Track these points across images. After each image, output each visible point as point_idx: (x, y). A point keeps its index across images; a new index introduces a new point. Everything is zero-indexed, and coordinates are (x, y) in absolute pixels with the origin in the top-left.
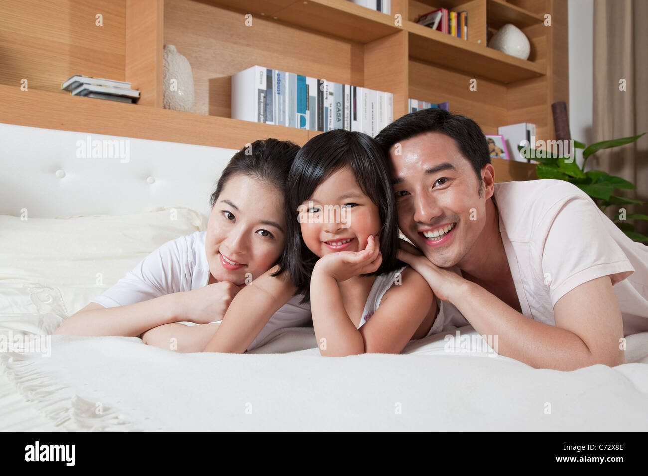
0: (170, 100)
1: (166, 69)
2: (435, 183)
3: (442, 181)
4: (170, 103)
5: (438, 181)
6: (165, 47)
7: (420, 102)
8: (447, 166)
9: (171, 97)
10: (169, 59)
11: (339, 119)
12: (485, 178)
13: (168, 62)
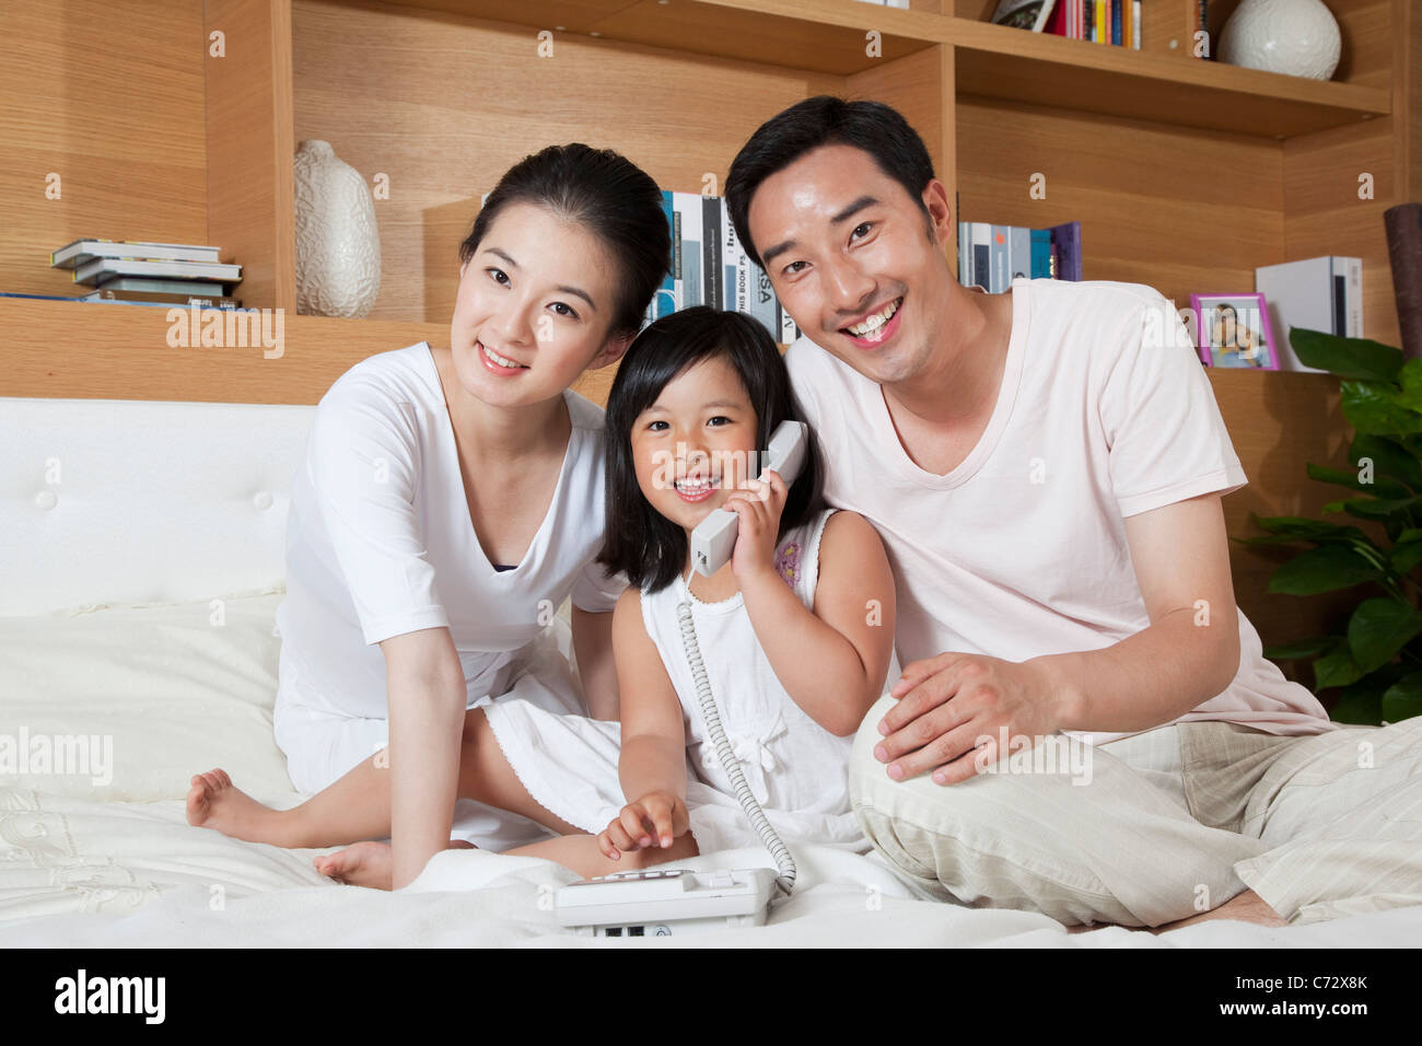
0: (317, 285)
1: (308, 207)
2: (852, 236)
3: (862, 230)
4: (318, 290)
5: (856, 231)
6: (300, 147)
7: (997, 227)
8: (866, 202)
9: (319, 276)
10: (312, 181)
11: (765, 294)
12: (931, 206)
13: (309, 187)
